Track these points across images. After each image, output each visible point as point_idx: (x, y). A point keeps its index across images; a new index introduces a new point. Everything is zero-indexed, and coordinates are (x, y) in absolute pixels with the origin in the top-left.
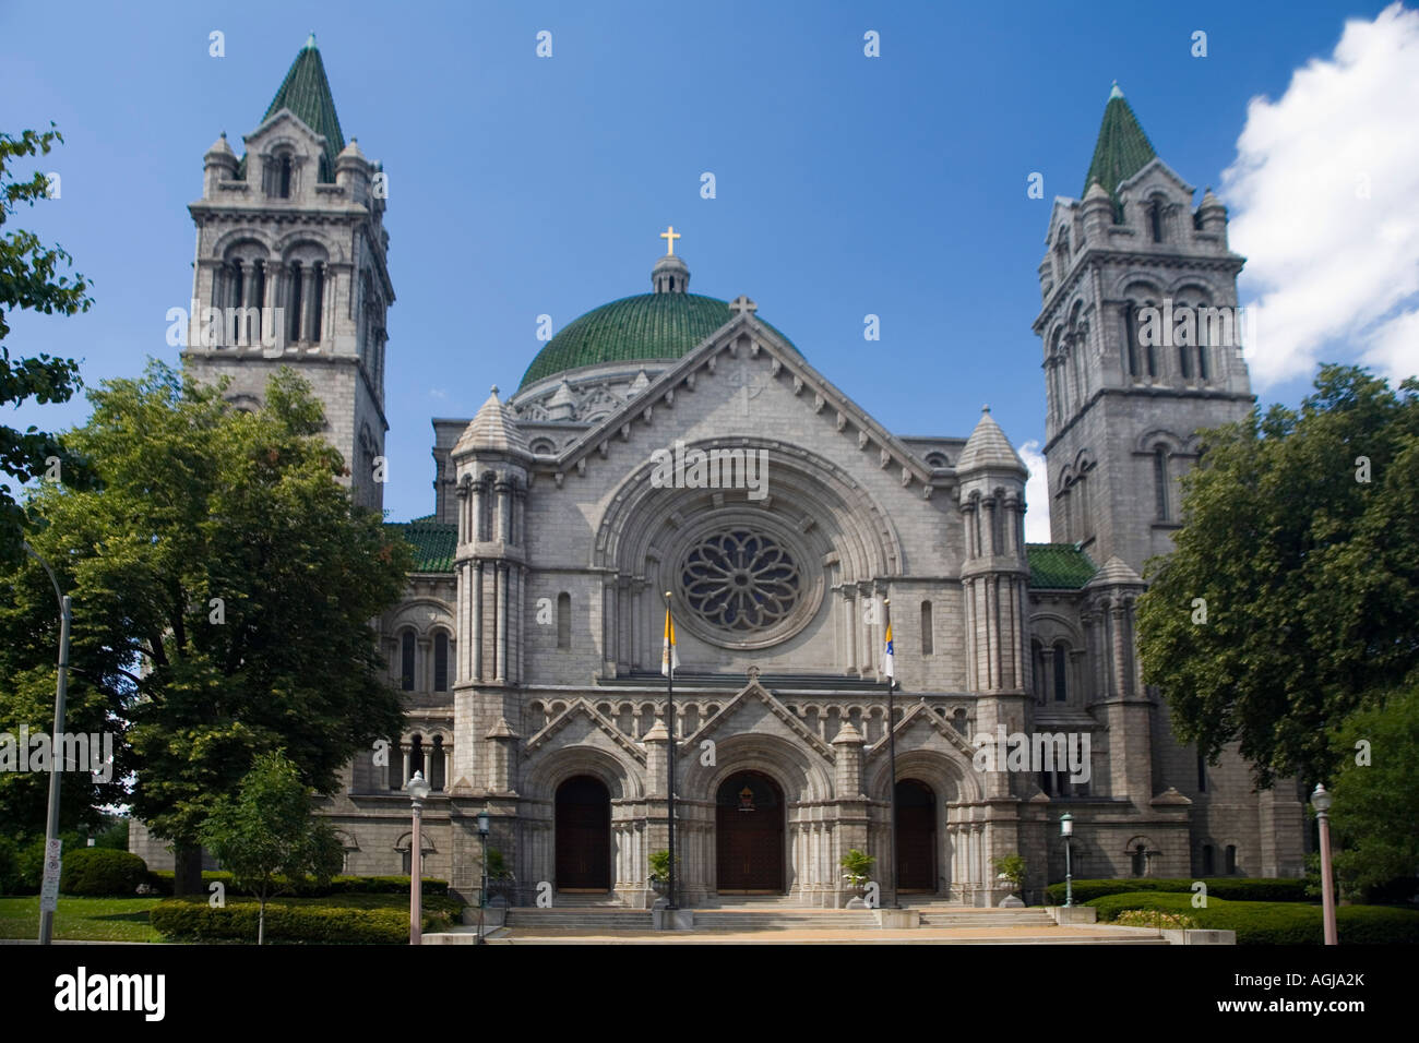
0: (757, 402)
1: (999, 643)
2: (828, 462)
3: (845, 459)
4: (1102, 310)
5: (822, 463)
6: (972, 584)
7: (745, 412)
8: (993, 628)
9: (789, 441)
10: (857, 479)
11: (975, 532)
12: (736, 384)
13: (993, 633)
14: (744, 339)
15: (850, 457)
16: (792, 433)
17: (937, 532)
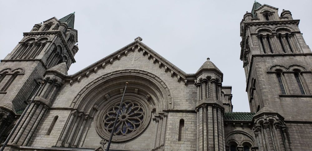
0: (137, 61)
1: (207, 133)
2: (154, 75)
3: (160, 74)
4: (251, 36)
5: (152, 76)
6: (198, 111)
7: (132, 64)
8: (205, 126)
9: (143, 70)
10: (162, 79)
11: (201, 93)
12: (132, 57)
13: (205, 128)
14: (137, 47)
15: (161, 74)
16: (145, 68)
17: (188, 95)
